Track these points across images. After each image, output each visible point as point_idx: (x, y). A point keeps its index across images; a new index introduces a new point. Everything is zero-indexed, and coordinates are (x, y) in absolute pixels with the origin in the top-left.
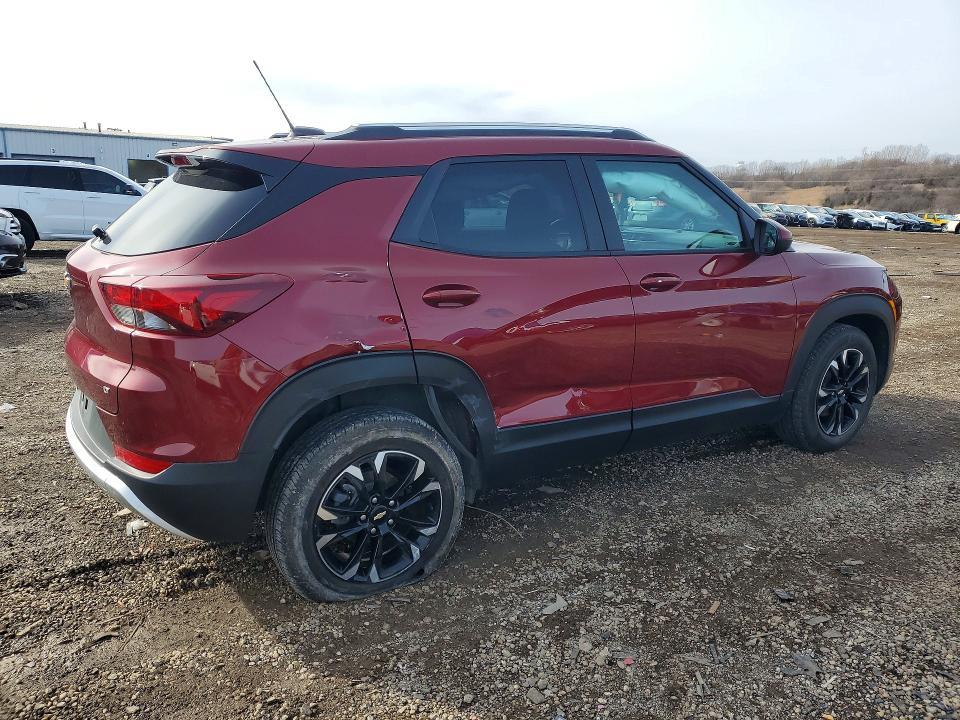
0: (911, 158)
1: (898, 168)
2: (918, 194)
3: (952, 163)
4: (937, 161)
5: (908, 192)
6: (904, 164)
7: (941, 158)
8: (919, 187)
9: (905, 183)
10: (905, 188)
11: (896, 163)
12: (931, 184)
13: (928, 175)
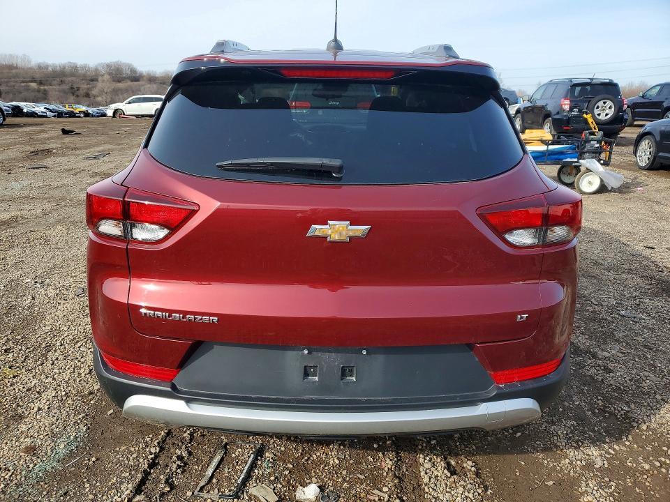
0: (20, 63)
1: (14, 71)
2: (34, 90)
3: (50, 69)
4: (40, 67)
5: (27, 89)
6: (16, 68)
7: (42, 66)
8: (34, 85)
9: (23, 82)
10: (24, 86)
11: (11, 67)
12: (41, 83)
13: (38, 76)
